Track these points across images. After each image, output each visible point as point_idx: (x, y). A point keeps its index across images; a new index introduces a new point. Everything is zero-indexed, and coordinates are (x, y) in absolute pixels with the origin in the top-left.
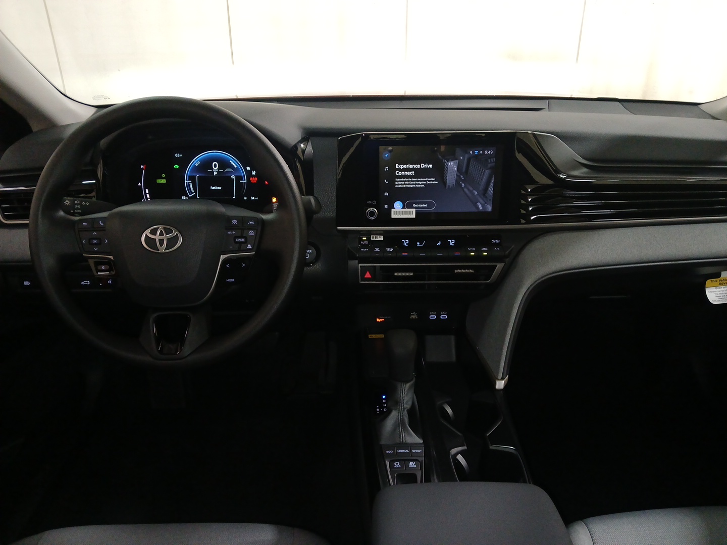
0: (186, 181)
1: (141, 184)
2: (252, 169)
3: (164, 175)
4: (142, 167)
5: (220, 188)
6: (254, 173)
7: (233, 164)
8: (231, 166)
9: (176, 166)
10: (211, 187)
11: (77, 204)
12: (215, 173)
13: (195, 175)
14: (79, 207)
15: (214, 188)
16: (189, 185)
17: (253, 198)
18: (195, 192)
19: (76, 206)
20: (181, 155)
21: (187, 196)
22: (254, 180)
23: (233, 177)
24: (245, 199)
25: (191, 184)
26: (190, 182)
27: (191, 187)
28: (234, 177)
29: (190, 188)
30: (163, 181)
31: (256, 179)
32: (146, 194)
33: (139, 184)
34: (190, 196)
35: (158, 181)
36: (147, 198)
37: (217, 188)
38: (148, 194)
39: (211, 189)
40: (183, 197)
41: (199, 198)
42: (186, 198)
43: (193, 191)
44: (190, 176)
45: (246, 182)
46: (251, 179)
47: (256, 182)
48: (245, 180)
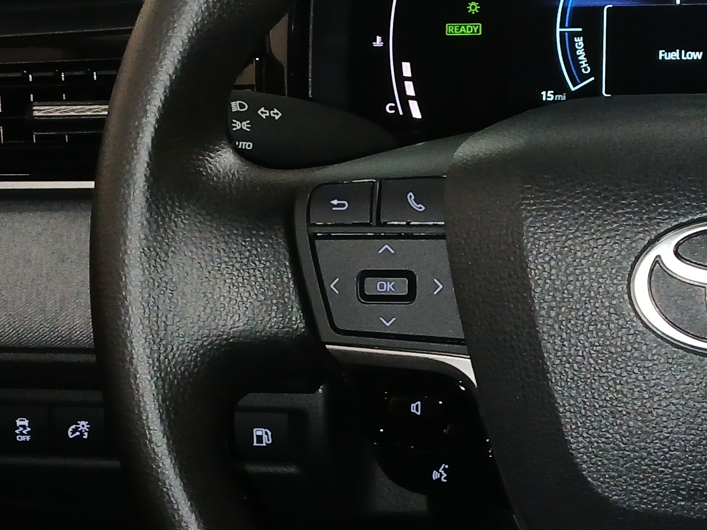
0: (558, 30)
1: (385, 40)
3: (473, 8)
5: (698, 56)
10: (661, 54)
11: (241, 117)
13: (602, 4)
14: (245, 126)
15: (673, 56)
16: (572, 44)
18: (596, 71)
19: (238, 125)
21: (560, 87)
25: (579, 41)
26: (578, 34)
27: (581, 53)
29: (575, 57)
30: (472, 30)
32: (401, 79)
33: (378, 42)
34: (573, 89)
35: (452, 30)
36: (405, 99)
37: (685, 56)
38: (408, 79)
39: (660, 58)
40: (544, 93)
41: (610, 95)
42: (558, 97)
43: (586, 69)
44: (575, 10)
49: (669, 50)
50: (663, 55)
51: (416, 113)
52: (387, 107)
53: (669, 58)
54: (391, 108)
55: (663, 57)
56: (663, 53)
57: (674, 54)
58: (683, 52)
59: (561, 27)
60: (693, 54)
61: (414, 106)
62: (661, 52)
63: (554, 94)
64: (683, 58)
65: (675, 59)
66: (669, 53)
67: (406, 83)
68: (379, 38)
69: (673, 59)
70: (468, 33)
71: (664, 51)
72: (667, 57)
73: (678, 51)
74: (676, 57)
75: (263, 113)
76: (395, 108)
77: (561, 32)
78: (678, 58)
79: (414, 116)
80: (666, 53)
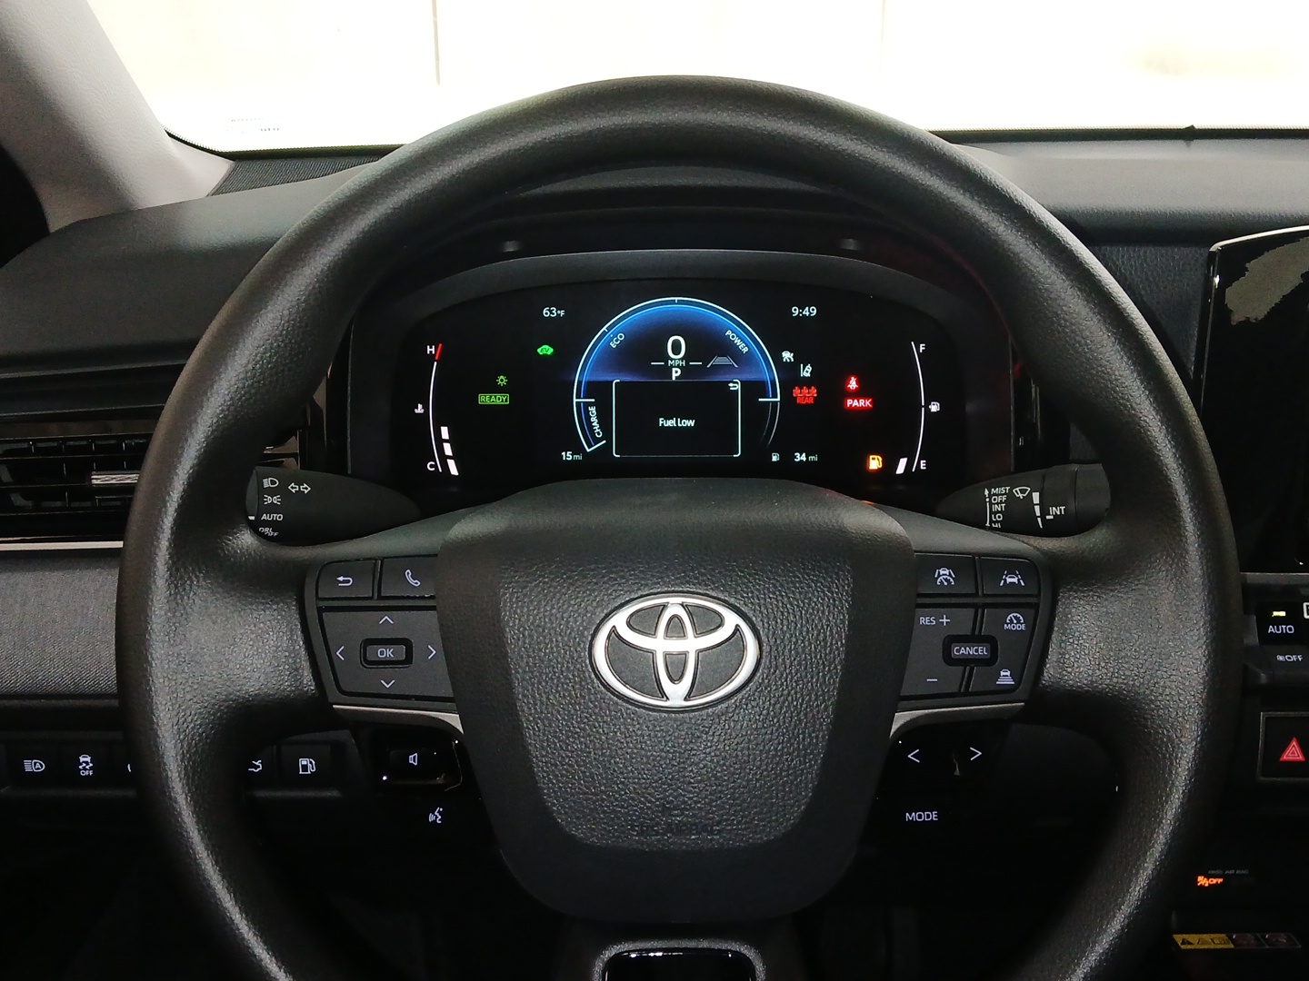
0: (575, 400)
1: (426, 407)
2: (800, 359)
3: (502, 380)
4: (431, 350)
5: (691, 423)
6: (806, 372)
7: (738, 342)
8: (729, 349)
9: (546, 350)
11: (272, 492)
12: (676, 373)
13: (609, 379)
14: (276, 500)
15: (671, 423)
16: (587, 412)
17: (801, 457)
18: (607, 436)
19: (269, 499)
20: (562, 313)
21: (578, 448)
22: (805, 395)
23: (735, 386)
24: (775, 458)
25: (593, 410)
26: (591, 404)
27: (594, 419)
28: (738, 387)
29: (590, 424)
30: (500, 399)
31: (814, 391)
32: (440, 441)
33: (420, 410)
34: (588, 450)
35: (484, 399)
36: (444, 458)
37: (681, 423)
38: (446, 441)
39: (660, 425)
40: (563, 453)
41: (619, 456)
42: (576, 457)
43: (599, 434)
44: (589, 384)
45: (777, 402)
46: (796, 392)
47: (814, 401)
48: (776, 397)
49: (667, 418)
50: (663, 422)
51: (454, 471)
52: (428, 465)
53: (667, 425)
54: (431, 466)
55: (663, 424)
58: (679, 420)
59: (577, 398)
60: (687, 422)
61: (452, 464)
62: (661, 419)
63: (572, 455)
64: (679, 425)
65: (672, 425)
66: (668, 421)
67: (445, 444)
68: (420, 406)
70: (498, 402)
73: (674, 419)
75: (293, 488)
76: (436, 466)
77: (577, 402)
78: (675, 425)
79: (452, 473)
80: (665, 421)
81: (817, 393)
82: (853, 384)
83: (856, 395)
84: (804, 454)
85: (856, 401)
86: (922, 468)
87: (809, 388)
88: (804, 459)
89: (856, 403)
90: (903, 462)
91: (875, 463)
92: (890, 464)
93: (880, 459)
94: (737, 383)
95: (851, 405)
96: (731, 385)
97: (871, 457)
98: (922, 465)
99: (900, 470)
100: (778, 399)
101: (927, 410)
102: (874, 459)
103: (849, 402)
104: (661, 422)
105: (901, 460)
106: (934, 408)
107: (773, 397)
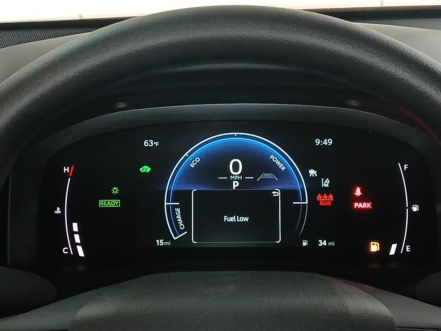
0: (166, 204)
1: (62, 210)
2: (322, 174)
3: (115, 190)
4: (66, 170)
5: (246, 219)
6: (326, 183)
7: (278, 163)
8: (273, 168)
9: (146, 169)
12: (236, 184)
13: (191, 189)
15: (232, 219)
16: (174, 212)
17: (323, 243)
18: (188, 228)
20: (157, 144)
21: (167, 237)
22: (325, 200)
23: (277, 193)
24: (305, 244)
25: (178, 210)
26: (177, 206)
27: (179, 217)
28: (279, 194)
29: (176, 220)
30: (114, 203)
31: (331, 197)
32: (72, 233)
33: (58, 211)
34: (175, 239)
35: (103, 203)
36: (74, 245)
37: (239, 219)
38: (76, 233)
39: (225, 221)
40: (158, 241)
41: (196, 242)
42: (166, 243)
43: (182, 227)
44: (175, 192)
45: (306, 204)
46: (319, 197)
47: (331, 204)
48: (306, 202)
49: (230, 216)
50: (226, 219)
51: (81, 253)
52: (64, 250)
53: (230, 221)
54: (66, 250)
55: (226, 220)
56: (226, 218)
57: (232, 218)
58: (238, 217)
59: (167, 202)
60: (243, 218)
61: (80, 249)
62: (225, 217)
63: (164, 242)
64: (238, 221)
65: (233, 221)
66: (230, 218)
67: (75, 235)
68: (58, 209)
69: (232, 221)
70: (113, 206)
71: (227, 216)
72: (229, 220)
73: (235, 216)
74: (234, 220)
76: (69, 250)
77: (167, 205)
78: (235, 221)
79: (80, 255)
80: (228, 218)
81: (333, 198)
82: (358, 192)
83: (360, 199)
84: (325, 241)
85: (360, 204)
86: (407, 251)
87: (328, 195)
88: (325, 244)
89: (360, 205)
90: (394, 247)
91: (374, 247)
92: (385, 248)
93: (378, 244)
94: (278, 191)
95: (357, 207)
96: (274, 193)
97: (372, 243)
98: (407, 249)
99: (392, 252)
100: (307, 203)
101: (411, 211)
102: (373, 244)
103: (356, 205)
104: (225, 219)
105: (393, 245)
106: (415, 209)
107: (302, 202)
